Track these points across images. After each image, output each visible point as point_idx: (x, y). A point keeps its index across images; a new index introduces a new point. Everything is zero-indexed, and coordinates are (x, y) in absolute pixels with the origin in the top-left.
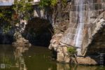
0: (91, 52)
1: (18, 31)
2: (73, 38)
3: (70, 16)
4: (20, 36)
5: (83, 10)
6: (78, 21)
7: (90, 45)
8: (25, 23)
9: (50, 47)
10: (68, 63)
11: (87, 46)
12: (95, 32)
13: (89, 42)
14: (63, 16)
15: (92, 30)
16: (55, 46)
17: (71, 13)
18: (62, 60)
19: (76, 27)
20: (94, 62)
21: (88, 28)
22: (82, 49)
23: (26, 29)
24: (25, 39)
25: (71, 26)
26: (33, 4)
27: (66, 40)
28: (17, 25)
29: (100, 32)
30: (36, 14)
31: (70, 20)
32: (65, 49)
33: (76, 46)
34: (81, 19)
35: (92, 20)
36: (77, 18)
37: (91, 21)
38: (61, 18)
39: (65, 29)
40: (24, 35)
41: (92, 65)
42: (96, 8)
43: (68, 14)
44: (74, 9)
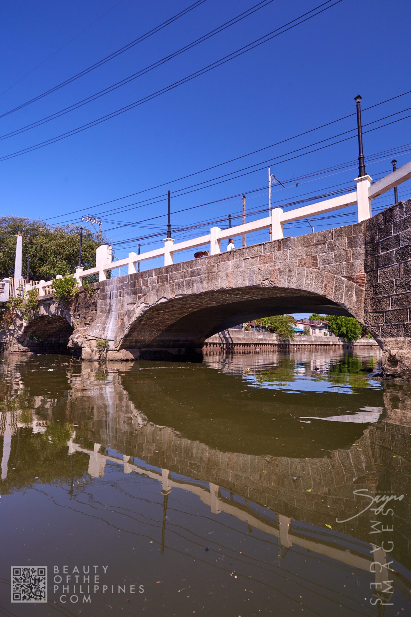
0: (126, 344)
1: (12, 335)
2: (104, 329)
3: (98, 306)
4: (15, 341)
5: (116, 296)
6: (110, 311)
7: (126, 336)
8: (25, 325)
9: (70, 344)
10: (97, 360)
11: (123, 336)
12: (134, 319)
13: (126, 332)
14: (88, 307)
15: (129, 317)
16: (79, 340)
17: (99, 302)
18: (89, 357)
19: (107, 317)
20: (131, 356)
21: (124, 316)
22: (116, 342)
23: (25, 332)
24: (22, 345)
25: (101, 317)
26: (40, 299)
27: (94, 332)
28: (11, 327)
29: (140, 319)
30: (42, 311)
31: (99, 310)
32: (94, 343)
33: (109, 338)
34: (114, 308)
35: (130, 306)
36: (108, 307)
37: (127, 308)
38: (84, 310)
39: (92, 321)
40: (20, 341)
41: (127, 360)
42: (135, 293)
43: (95, 304)
44: (104, 297)
